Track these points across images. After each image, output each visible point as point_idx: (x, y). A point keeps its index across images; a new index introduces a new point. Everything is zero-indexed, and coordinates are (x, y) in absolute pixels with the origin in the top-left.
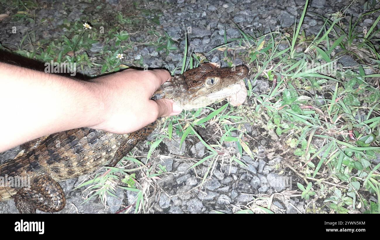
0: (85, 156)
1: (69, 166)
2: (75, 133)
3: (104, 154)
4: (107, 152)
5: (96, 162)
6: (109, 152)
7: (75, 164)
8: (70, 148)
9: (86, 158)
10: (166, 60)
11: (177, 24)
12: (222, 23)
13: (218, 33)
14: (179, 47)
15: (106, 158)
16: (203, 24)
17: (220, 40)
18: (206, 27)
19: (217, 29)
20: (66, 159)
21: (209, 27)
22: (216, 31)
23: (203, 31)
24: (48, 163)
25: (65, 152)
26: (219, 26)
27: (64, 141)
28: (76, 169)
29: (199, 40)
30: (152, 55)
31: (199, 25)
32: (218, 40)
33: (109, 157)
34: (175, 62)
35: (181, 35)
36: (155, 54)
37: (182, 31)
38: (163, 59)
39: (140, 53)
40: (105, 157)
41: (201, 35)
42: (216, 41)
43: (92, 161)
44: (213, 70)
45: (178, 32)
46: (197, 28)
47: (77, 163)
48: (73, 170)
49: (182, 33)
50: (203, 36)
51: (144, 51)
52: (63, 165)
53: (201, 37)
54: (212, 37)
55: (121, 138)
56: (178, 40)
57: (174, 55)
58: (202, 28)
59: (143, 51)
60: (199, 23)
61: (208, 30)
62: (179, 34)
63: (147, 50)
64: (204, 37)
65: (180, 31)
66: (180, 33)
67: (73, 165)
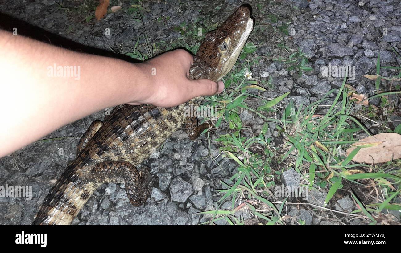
0: (131, 143)
1: (118, 154)
2: (120, 123)
3: (149, 139)
4: (152, 138)
5: (143, 148)
6: (153, 137)
7: (124, 151)
8: (117, 137)
9: (133, 144)
10: (298, 82)
11: (310, 36)
12: (368, 40)
13: (364, 54)
14: (314, 67)
15: (152, 144)
16: (343, 39)
17: (366, 63)
18: (347, 43)
19: (362, 48)
20: (114, 148)
21: (351, 44)
22: (361, 51)
23: (343, 49)
24: (98, 154)
25: (113, 141)
26: (365, 44)
27: (110, 132)
28: (125, 156)
29: (339, 60)
30: (280, 73)
31: (338, 41)
32: (364, 63)
33: (155, 142)
34: (309, 85)
35: (314, 50)
36: (284, 73)
37: (316, 47)
38: (293, 80)
39: (267, 70)
40: (150, 142)
41: (341, 53)
42: (361, 64)
43: (139, 147)
44: (218, 34)
45: (312, 47)
46: (335, 44)
47: (125, 150)
48: (123, 157)
49: (316, 48)
50: (343, 55)
51: (272, 67)
52: (113, 154)
53: (341, 56)
54: (355, 59)
55: (163, 124)
56: (312, 58)
57: (307, 77)
58: (341, 44)
59: (270, 68)
60: (337, 37)
61: (349, 48)
62: (312, 49)
63: (274, 66)
64: (345, 56)
65: (314, 46)
66: (314, 48)
67: (122, 153)
